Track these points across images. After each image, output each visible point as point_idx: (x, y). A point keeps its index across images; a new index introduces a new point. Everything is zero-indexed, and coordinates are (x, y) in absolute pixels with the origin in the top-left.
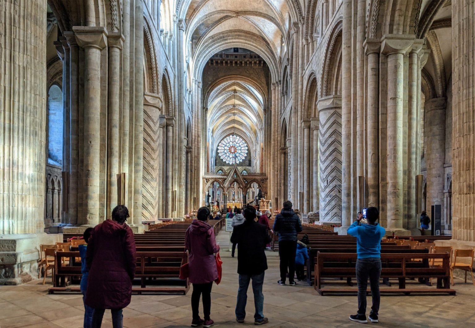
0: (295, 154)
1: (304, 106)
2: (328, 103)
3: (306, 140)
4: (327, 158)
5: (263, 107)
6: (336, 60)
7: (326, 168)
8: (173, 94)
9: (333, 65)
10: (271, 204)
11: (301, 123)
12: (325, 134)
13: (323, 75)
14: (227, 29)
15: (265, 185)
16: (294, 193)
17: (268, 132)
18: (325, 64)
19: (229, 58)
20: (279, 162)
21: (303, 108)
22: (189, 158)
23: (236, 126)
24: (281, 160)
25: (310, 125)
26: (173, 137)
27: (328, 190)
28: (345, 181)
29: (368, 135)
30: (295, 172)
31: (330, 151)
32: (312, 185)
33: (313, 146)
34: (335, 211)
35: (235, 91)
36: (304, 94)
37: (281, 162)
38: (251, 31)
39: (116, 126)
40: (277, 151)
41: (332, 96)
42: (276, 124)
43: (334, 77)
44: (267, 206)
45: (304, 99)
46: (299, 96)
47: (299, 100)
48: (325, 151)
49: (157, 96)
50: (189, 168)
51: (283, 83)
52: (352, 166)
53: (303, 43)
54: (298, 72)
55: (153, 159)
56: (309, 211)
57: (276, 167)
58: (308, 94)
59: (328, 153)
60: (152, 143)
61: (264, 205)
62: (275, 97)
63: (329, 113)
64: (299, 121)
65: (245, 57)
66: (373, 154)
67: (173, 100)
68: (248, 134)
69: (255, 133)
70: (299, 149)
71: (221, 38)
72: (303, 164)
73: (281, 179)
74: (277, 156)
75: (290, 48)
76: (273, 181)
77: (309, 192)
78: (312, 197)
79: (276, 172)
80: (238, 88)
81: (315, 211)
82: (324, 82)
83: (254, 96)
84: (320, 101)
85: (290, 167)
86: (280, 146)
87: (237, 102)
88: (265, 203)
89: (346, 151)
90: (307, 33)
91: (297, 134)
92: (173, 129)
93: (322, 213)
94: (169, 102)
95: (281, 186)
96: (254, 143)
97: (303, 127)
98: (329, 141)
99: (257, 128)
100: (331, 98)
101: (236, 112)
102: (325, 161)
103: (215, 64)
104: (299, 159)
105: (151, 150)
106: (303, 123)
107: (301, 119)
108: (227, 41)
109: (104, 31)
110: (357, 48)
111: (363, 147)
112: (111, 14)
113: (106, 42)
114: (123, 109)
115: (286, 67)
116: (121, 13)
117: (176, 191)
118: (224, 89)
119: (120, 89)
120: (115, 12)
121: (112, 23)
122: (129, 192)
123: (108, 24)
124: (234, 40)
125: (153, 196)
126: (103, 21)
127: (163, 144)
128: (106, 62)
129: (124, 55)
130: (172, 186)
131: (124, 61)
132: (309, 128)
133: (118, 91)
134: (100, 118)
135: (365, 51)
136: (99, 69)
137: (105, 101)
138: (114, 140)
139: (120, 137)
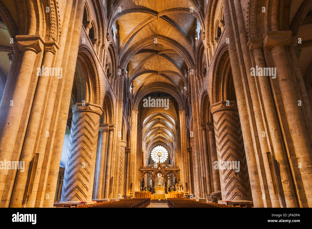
0: (197, 149)
1: (201, 116)
2: (219, 107)
3: (204, 138)
4: (223, 147)
5: (175, 127)
6: (221, 78)
7: (223, 155)
8: (115, 110)
9: (219, 82)
10: (183, 188)
11: (200, 127)
12: (219, 129)
13: (213, 89)
15: (178, 175)
16: (199, 177)
17: (179, 141)
18: (213, 82)
20: (186, 157)
22: (129, 156)
23: (161, 140)
25: (206, 128)
26: (113, 138)
27: (226, 173)
28: (250, 160)
29: (267, 113)
30: (198, 163)
31: (225, 141)
32: (212, 170)
33: (209, 142)
34: (235, 190)
35: (159, 119)
36: (200, 108)
37: (188, 158)
38: (166, 82)
39: (38, 111)
40: (185, 151)
41: (221, 102)
42: (183, 133)
43: (220, 89)
44: (180, 189)
45: (200, 111)
46: (197, 110)
47: (197, 112)
48: (221, 142)
49: (98, 105)
50: (128, 163)
51: (186, 109)
52: (255, 144)
53: (196, 79)
54: (195, 96)
55: (91, 150)
56: (211, 192)
57: (185, 161)
58: (202, 108)
59: (223, 143)
60: (91, 139)
61: (178, 188)
62: (182, 117)
63: (220, 114)
64: (198, 126)
66: (276, 130)
67: (115, 114)
68: (167, 144)
69: (172, 144)
70: (200, 145)
71: (149, 86)
73: (188, 169)
74: (185, 154)
75: (188, 88)
76: (183, 171)
78: (214, 181)
79: (185, 165)
81: (216, 192)
83: (170, 121)
84: (212, 106)
85: (195, 160)
86: (187, 147)
87: (161, 125)
88: (179, 187)
89: (247, 131)
90: (198, 73)
91: (198, 135)
92: (113, 133)
93: (224, 193)
94: (111, 115)
95: (189, 174)
96: (171, 150)
97: (201, 130)
98: (223, 134)
99: (172, 140)
100: (220, 104)
101: (160, 131)
102: (221, 149)
104: (200, 152)
105: (90, 144)
106: (201, 127)
107: (200, 125)
108: (152, 88)
109: (39, 37)
110: (242, 48)
111: (263, 124)
112: (50, 29)
113: (42, 46)
114: (49, 97)
115: (187, 99)
116: (59, 30)
117: (113, 177)
118: (153, 117)
119: (49, 82)
120: (53, 28)
121: (50, 35)
122: (43, 173)
123: (47, 35)
124: (157, 87)
125: (88, 181)
126: (42, 33)
127: (106, 143)
128: (39, 61)
129: (57, 58)
130: (110, 173)
131: (56, 62)
132: (205, 130)
133: (46, 83)
134: (25, 104)
135: (250, 48)
136: (33, 66)
137: (32, 90)
138: (34, 123)
139: (41, 121)
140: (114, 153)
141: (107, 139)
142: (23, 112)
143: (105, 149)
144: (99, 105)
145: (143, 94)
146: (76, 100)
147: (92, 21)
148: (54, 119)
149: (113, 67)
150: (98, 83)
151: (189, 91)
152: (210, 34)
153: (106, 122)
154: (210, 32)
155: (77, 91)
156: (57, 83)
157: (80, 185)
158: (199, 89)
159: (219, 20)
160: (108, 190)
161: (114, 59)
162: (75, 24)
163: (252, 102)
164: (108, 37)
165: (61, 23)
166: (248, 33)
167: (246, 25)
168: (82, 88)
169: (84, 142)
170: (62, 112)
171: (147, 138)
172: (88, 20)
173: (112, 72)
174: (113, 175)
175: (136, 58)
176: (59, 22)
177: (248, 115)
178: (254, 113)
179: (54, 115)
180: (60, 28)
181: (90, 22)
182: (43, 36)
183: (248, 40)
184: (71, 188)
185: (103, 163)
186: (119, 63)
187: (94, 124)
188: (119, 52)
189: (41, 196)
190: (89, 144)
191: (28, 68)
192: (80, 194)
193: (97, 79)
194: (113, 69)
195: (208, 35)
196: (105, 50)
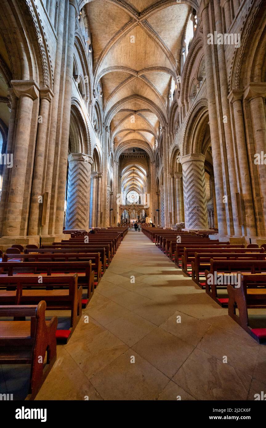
1: (170, 166)
2: (188, 159)
3: (172, 184)
4: (189, 190)
6: (192, 133)
7: (189, 196)
8: (102, 161)
9: (190, 137)
12: (187, 176)
14: (130, 139)
15: (148, 211)
16: (166, 213)
19: (131, 154)
20: (155, 199)
21: (169, 167)
22: (112, 197)
23: (135, 186)
24: (156, 198)
25: (174, 176)
26: (101, 183)
27: (190, 209)
28: (219, 199)
29: (240, 160)
31: (191, 186)
32: (176, 208)
34: (196, 222)
35: (134, 170)
36: (170, 160)
38: (141, 139)
39: (41, 156)
40: (154, 194)
42: (153, 181)
44: (149, 220)
45: (170, 163)
46: (167, 161)
47: (167, 164)
48: (188, 186)
50: (112, 202)
51: (156, 161)
52: (225, 187)
53: (168, 136)
54: (166, 150)
55: (86, 192)
56: (175, 223)
58: (172, 160)
59: (189, 187)
60: (86, 183)
62: (152, 169)
63: (189, 164)
64: (167, 174)
65: (138, 154)
66: (246, 174)
67: (102, 164)
68: (139, 189)
69: (143, 189)
70: (168, 189)
71: (127, 143)
72: (171, 197)
74: (154, 196)
75: (160, 143)
77: (174, 212)
78: (177, 215)
80: (135, 169)
82: (185, 147)
83: (142, 172)
84: (182, 158)
86: (156, 191)
87: (135, 175)
90: (170, 131)
91: (167, 182)
92: (101, 180)
93: (187, 224)
94: (99, 165)
96: (142, 193)
98: (190, 180)
99: (144, 187)
100: (190, 155)
101: (134, 180)
102: (188, 192)
103: (125, 157)
104: (168, 195)
106: (170, 176)
107: (169, 173)
108: (130, 144)
109: (34, 83)
110: (222, 101)
111: (235, 170)
112: (43, 75)
113: (37, 93)
114: (49, 144)
115: (158, 153)
116: (52, 78)
117: (102, 212)
118: (129, 169)
119: (48, 129)
120: (46, 75)
121: (43, 82)
122: (52, 208)
123: (41, 82)
124: (133, 144)
125: (85, 214)
126: (36, 78)
127: (96, 187)
128: (36, 108)
129: (52, 106)
130: (100, 209)
131: (52, 110)
132: (173, 177)
133: (45, 130)
134: (29, 149)
135: (230, 101)
136: (31, 112)
137: (33, 136)
138: (39, 166)
139: (45, 165)
140: (103, 195)
141: (96, 184)
142: (28, 156)
143: (96, 192)
144: (90, 155)
145: (122, 149)
146: (71, 151)
147: (80, 76)
148: (56, 164)
149: (99, 124)
150: (88, 136)
151: (160, 147)
152: (185, 92)
153: (96, 170)
154: (185, 90)
155: (71, 143)
156: (56, 131)
157: (80, 218)
158: (170, 144)
159: (195, 78)
160: (99, 221)
161: (99, 116)
162: (66, 72)
163: (226, 151)
164: (95, 94)
165: (53, 69)
166: (229, 85)
167: (228, 77)
168: (75, 140)
169: (80, 185)
170: (62, 158)
171: (124, 184)
172: (76, 74)
173: (98, 128)
174: (102, 211)
175: (117, 117)
176: (51, 69)
177: (221, 163)
178: (227, 161)
179: (56, 160)
180: (53, 75)
181: (79, 76)
182: (37, 82)
183: (229, 93)
184: (73, 220)
185: (95, 202)
186: (104, 120)
187: (87, 171)
188: (103, 110)
189: (52, 226)
190: (84, 187)
191: (27, 114)
192: (79, 224)
193: (88, 133)
194: (99, 125)
195: (183, 94)
196: (92, 106)
